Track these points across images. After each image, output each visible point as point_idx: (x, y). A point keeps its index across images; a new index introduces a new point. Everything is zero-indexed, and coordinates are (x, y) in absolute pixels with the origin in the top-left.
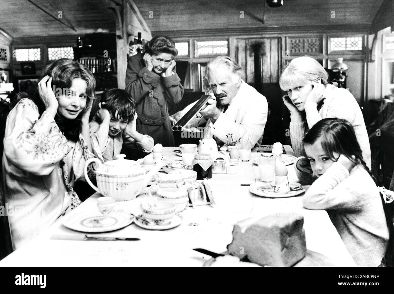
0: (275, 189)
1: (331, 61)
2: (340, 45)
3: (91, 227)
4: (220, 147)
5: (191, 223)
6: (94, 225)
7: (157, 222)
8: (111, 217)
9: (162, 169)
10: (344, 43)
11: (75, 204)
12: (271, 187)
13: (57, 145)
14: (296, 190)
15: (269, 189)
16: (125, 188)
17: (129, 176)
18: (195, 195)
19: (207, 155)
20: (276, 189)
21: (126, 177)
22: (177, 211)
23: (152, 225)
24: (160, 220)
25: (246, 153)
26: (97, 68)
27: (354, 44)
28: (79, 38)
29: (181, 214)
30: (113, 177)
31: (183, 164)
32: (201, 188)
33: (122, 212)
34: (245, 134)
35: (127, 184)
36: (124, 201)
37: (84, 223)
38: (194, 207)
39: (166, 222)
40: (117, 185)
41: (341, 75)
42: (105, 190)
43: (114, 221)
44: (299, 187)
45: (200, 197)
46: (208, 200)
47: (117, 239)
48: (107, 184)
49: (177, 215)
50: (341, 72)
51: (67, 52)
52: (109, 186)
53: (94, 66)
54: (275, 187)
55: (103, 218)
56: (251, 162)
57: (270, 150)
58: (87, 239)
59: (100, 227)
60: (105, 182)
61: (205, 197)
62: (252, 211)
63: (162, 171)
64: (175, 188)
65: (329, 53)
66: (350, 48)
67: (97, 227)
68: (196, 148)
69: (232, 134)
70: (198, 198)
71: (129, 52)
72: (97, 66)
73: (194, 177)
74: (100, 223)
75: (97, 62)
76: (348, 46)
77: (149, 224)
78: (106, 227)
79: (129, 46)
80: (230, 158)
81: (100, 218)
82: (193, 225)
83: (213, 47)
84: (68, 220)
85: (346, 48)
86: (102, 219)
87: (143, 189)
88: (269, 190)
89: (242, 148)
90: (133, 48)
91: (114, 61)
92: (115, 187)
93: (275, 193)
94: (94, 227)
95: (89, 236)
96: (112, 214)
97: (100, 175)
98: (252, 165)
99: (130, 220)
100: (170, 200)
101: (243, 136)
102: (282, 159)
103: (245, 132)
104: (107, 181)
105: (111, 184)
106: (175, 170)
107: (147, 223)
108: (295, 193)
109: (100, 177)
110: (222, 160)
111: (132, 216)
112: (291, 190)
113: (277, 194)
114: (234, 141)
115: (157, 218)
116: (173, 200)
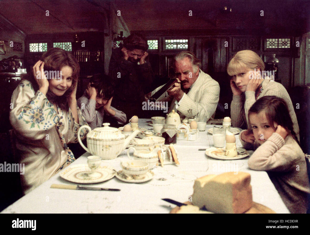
0: (225, 153)
1: (266, 56)
2: (274, 44)
3: (82, 179)
4: (183, 120)
5: (160, 178)
6: (84, 178)
7: (133, 177)
8: (97, 172)
9: (137, 135)
10: (277, 42)
11: (70, 160)
12: (222, 152)
13: (49, 116)
14: (242, 154)
15: (221, 152)
16: (109, 149)
17: (112, 140)
18: (163, 156)
19: (173, 125)
20: (227, 153)
21: (110, 141)
22: (149, 168)
23: (129, 179)
24: (136, 175)
25: (203, 125)
26: (89, 58)
27: (285, 44)
28: (76, 35)
29: (152, 171)
30: (100, 140)
31: (154, 132)
32: (168, 151)
33: (107, 168)
34: (202, 110)
35: (111, 146)
36: (108, 159)
37: (77, 176)
38: (162, 165)
39: (141, 177)
40: (103, 147)
41: (274, 67)
42: (93, 151)
43: (100, 175)
44: (244, 152)
45: (167, 158)
46: (173, 160)
47: (102, 189)
48: (95, 145)
49: (149, 171)
50: (274, 65)
51: (67, 46)
52: (97, 147)
53: (87, 57)
54: (225, 151)
55: (91, 172)
56: (206, 132)
57: (221, 123)
58: (78, 188)
59: (89, 179)
60: (94, 144)
61: (171, 158)
62: (207, 170)
63: (138, 137)
64: (148, 150)
65: (265, 49)
66: (282, 46)
67: (87, 179)
68: (164, 120)
69: (192, 110)
70: (166, 159)
71: (114, 46)
72: (89, 57)
73: (162, 142)
74: (89, 176)
75: (89, 53)
76: (279, 45)
77: (127, 178)
78: (93, 179)
79: (114, 42)
80: (190, 128)
81: (90, 172)
82: (161, 179)
83: (177, 44)
84: (65, 173)
85: (278, 46)
86: (90, 174)
87: (122, 150)
88: (221, 154)
89: (199, 121)
90: (116, 43)
91: (102, 53)
92: (101, 148)
93: (226, 156)
94: (85, 179)
95: (80, 186)
96: (99, 170)
97: (90, 139)
98: (207, 134)
99: (112, 175)
100: (144, 159)
101: (200, 112)
102: (230, 130)
103: (202, 109)
104: (95, 143)
105: (98, 146)
106: (148, 136)
107: (125, 177)
108: (241, 156)
109: (90, 140)
110: (185, 130)
111: (114, 172)
112: (238, 154)
113: (227, 157)
114: (193, 115)
115: (134, 173)
116: (146, 160)
